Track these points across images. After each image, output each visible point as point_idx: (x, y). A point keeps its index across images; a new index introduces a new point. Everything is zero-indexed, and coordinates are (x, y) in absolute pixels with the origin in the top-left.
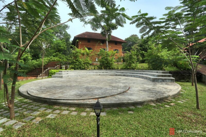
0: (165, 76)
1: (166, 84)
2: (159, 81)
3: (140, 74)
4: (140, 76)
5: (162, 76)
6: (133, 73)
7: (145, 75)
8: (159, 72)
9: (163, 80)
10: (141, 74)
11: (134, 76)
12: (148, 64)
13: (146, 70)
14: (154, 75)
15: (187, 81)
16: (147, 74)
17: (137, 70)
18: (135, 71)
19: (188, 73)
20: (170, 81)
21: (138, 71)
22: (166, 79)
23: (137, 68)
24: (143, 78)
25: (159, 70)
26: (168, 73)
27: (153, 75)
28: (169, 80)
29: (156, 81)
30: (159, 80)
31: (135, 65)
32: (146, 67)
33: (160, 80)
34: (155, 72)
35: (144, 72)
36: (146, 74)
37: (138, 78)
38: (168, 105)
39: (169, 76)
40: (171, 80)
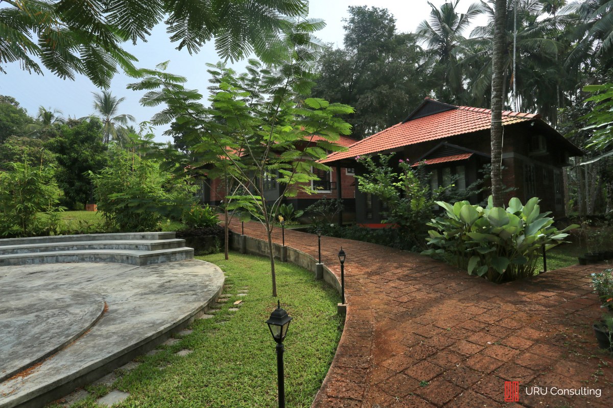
0: (169, 245)
1: (182, 265)
2: (159, 261)
3: (78, 249)
4: (83, 255)
5: (163, 246)
6: (46, 249)
7: (101, 249)
8: (150, 237)
9: (169, 257)
10: (85, 249)
11: (57, 260)
12: (103, 213)
13: (97, 232)
14: (137, 247)
15: (210, 252)
16: (111, 245)
17: (61, 236)
18: (52, 240)
19: (210, 232)
20: (184, 256)
21: (71, 239)
22: (174, 253)
23: (58, 230)
24: (97, 262)
25: (143, 231)
26: (174, 236)
27: (134, 246)
28: (182, 255)
29: (151, 263)
30: (158, 259)
31: (49, 216)
32: (99, 225)
33: (160, 258)
34: (134, 238)
35: (94, 239)
36: (105, 247)
37: (74, 261)
38: (232, 308)
39: (179, 245)
40: (187, 252)
